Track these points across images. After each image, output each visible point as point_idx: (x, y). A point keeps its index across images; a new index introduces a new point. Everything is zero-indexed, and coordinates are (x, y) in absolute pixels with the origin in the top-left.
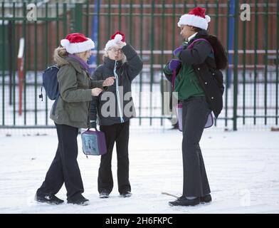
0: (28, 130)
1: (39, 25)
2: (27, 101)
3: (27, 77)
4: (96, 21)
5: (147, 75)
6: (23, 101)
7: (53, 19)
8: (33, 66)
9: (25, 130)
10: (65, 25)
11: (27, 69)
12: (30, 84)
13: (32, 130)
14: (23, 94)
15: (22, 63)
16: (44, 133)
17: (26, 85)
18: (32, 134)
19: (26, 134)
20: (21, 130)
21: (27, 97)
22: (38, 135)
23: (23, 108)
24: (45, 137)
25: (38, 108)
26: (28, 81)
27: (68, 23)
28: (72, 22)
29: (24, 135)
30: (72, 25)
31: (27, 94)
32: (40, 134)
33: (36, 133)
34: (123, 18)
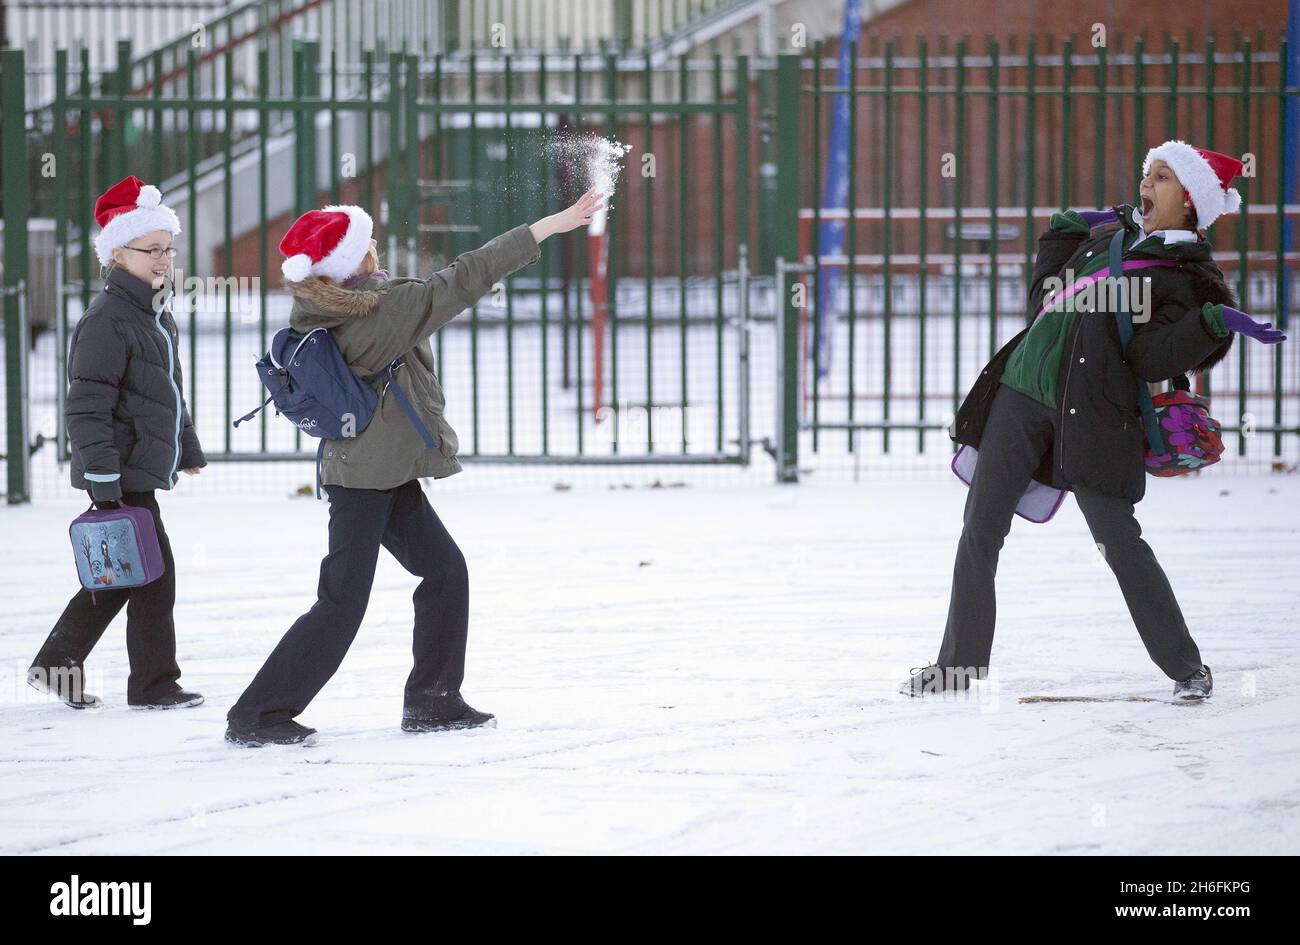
0: (626, 470)
1: (659, 126)
2: (621, 376)
3: (620, 296)
4: (845, 113)
5: (1014, 287)
6: (607, 376)
7: (704, 108)
8: (636, 259)
9: (614, 470)
10: (743, 127)
11: (620, 271)
12: (632, 321)
13: (637, 470)
14: (607, 354)
15: (604, 253)
16: (675, 480)
17: (617, 323)
18: (639, 482)
19: (616, 482)
20: (602, 470)
21: (621, 364)
22: (657, 485)
23: (607, 398)
24: (680, 492)
25: (657, 398)
26: (623, 311)
27: (752, 121)
28: (768, 118)
29: (612, 488)
30: (765, 125)
31: (621, 352)
32: (665, 481)
33: (652, 481)
34: (933, 104)
